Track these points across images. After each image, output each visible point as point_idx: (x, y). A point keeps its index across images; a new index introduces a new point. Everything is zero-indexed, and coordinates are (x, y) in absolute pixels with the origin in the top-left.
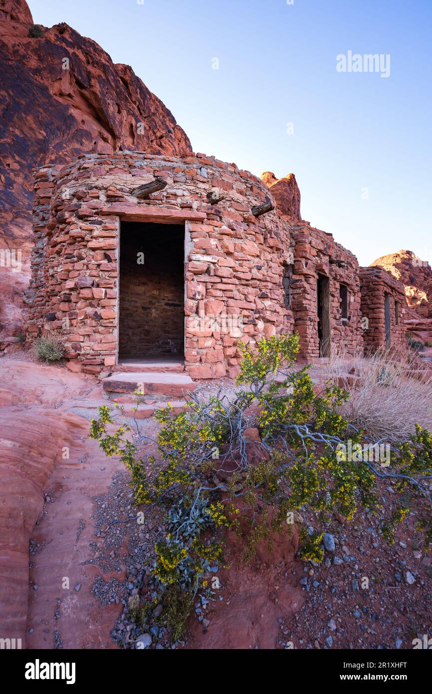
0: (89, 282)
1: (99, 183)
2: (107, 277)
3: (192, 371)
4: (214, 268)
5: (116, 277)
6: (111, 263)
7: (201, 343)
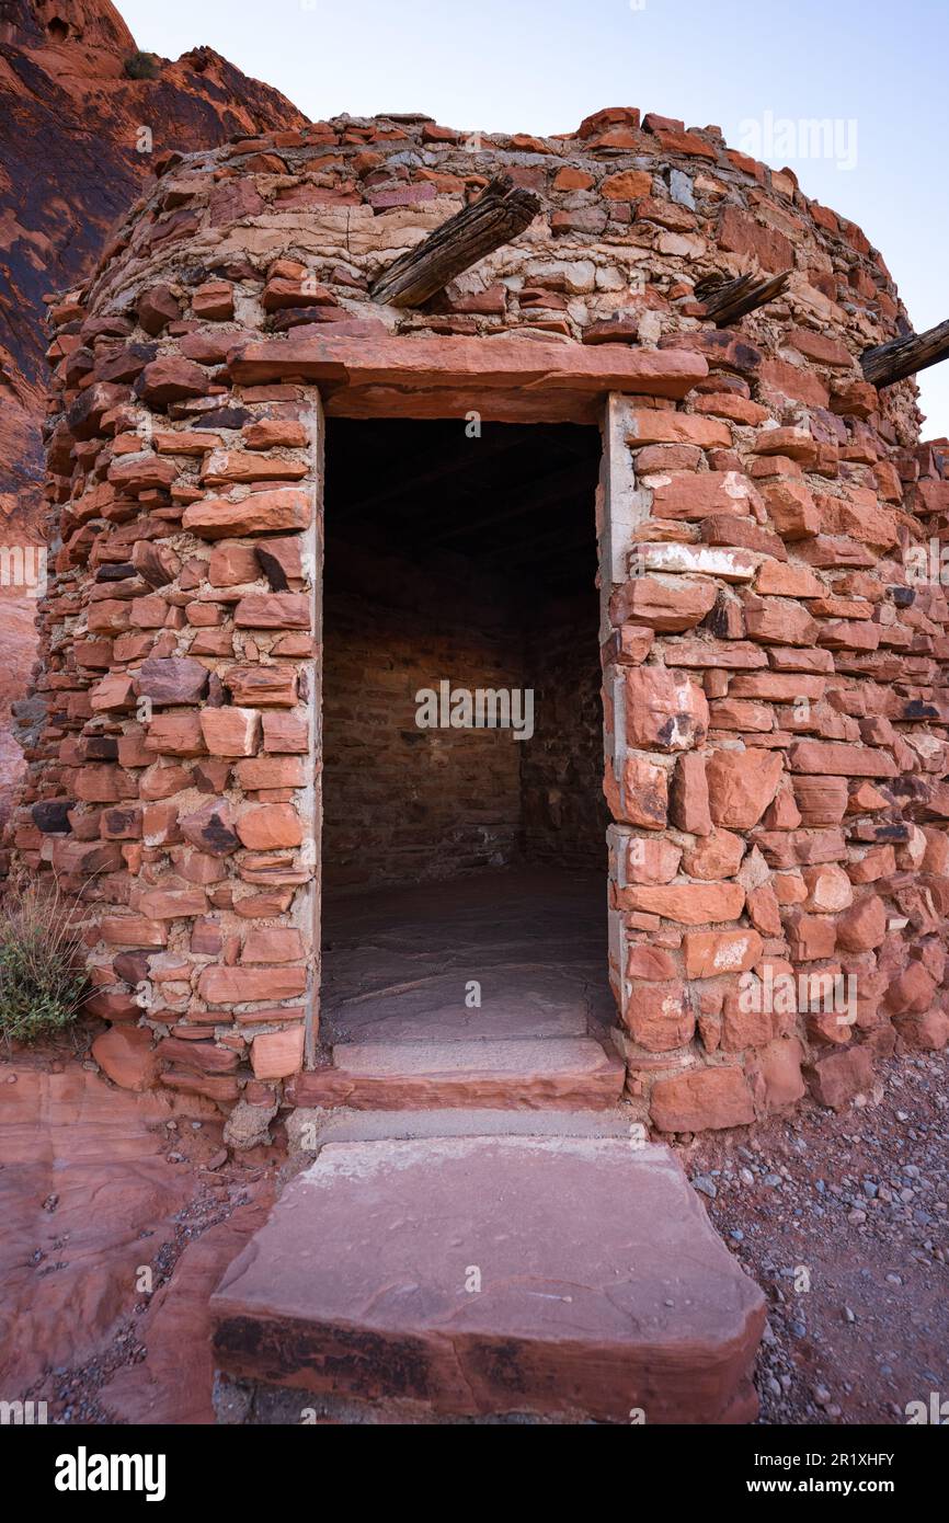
0: (186, 680)
1: (233, 249)
2: (265, 659)
3: (662, 1098)
4: (737, 601)
5: (304, 657)
6: (281, 595)
7: (698, 953)
